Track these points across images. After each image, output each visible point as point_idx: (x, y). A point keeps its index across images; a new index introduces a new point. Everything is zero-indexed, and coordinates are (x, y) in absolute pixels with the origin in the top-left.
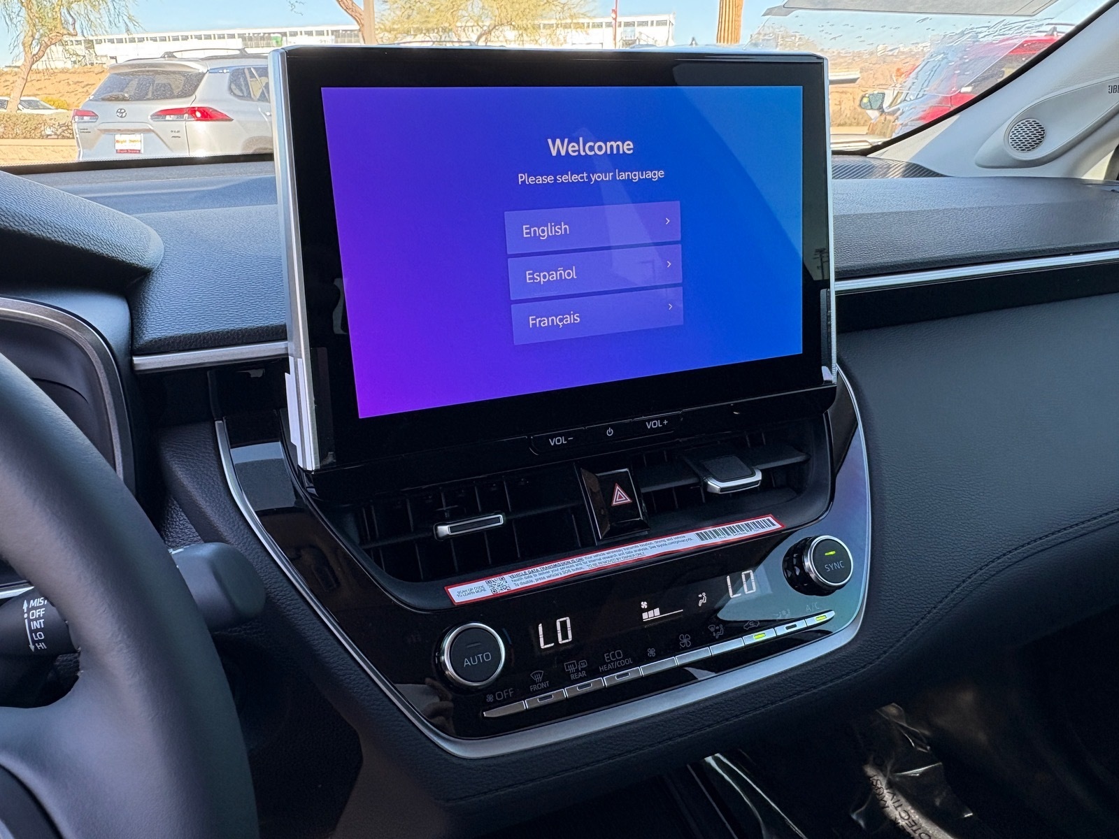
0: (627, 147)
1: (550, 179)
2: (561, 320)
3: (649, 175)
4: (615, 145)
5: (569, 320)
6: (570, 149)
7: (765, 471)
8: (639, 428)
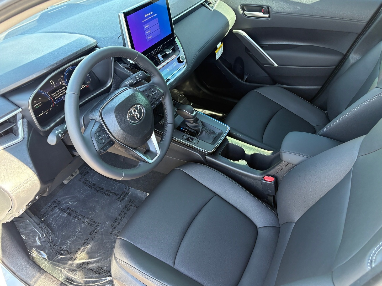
7: (171, 49)
8: (160, 48)
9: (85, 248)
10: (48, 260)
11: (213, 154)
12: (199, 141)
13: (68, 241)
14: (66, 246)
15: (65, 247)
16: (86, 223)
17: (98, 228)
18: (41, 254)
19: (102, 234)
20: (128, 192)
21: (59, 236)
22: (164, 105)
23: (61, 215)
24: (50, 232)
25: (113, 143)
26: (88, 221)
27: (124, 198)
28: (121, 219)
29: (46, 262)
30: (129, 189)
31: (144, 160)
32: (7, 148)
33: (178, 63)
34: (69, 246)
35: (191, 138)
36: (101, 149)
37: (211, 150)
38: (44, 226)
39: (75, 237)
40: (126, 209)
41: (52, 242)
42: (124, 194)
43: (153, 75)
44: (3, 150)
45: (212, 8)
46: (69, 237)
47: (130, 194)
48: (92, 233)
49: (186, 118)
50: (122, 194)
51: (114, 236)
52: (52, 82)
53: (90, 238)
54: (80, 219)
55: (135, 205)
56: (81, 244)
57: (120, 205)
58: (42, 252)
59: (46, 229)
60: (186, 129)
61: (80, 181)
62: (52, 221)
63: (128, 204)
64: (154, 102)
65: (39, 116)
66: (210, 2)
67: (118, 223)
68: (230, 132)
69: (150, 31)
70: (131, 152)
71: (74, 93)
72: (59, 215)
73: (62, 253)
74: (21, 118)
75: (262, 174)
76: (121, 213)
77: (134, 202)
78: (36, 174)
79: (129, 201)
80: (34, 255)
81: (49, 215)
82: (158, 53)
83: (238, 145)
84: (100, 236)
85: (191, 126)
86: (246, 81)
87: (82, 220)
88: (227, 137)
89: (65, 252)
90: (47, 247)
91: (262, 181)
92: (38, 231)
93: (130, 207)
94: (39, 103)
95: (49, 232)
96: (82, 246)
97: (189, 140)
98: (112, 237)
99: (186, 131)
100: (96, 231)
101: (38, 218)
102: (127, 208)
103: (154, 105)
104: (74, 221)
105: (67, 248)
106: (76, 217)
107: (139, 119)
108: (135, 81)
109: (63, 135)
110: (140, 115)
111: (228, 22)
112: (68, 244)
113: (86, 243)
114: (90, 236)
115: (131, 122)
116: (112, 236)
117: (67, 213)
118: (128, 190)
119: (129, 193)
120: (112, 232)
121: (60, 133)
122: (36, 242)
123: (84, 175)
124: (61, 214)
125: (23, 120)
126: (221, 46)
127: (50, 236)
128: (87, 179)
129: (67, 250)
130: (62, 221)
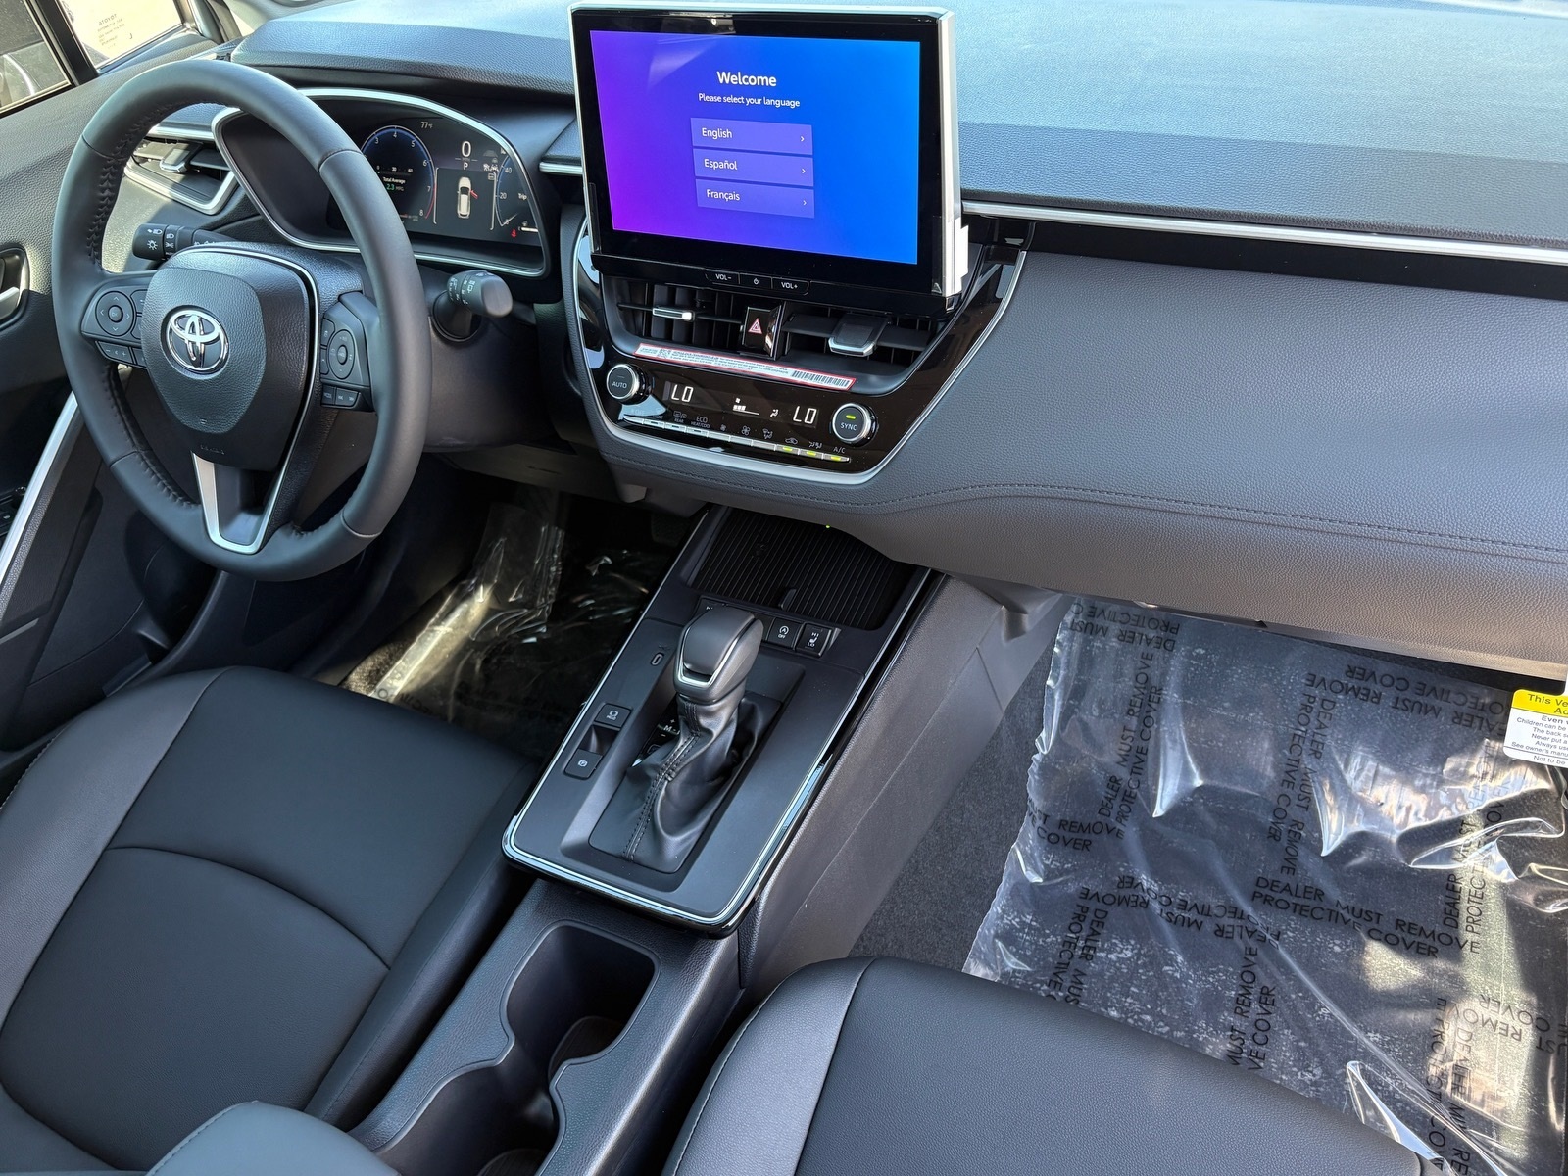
0: (772, 81)
1: (719, 99)
2: (727, 196)
3: (788, 103)
4: (763, 79)
5: (732, 197)
6: (732, 80)
107: (193, 362)
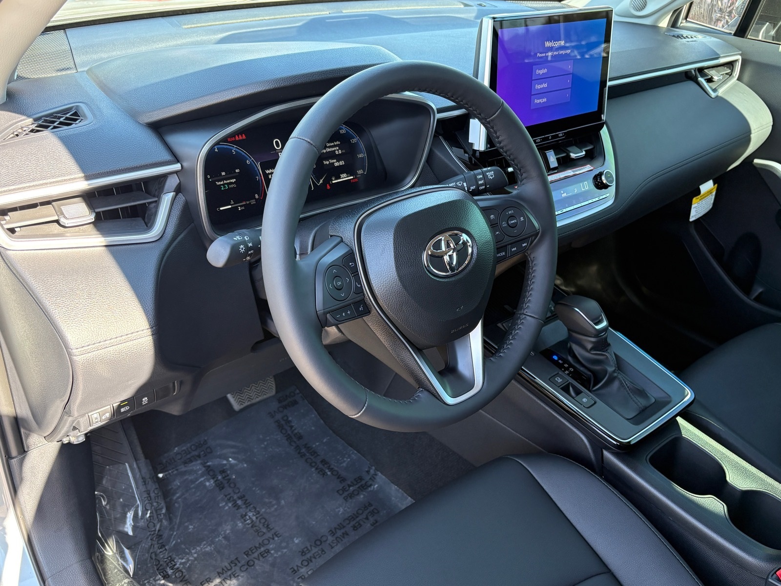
7: (585, 151)
8: (557, 136)
9: (224, 583)
10: (133, 578)
11: (626, 451)
12: (595, 403)
13: (192, 548)
14: (183, 561)
15: (180, 561)
16: (247, 522)
17: (271, 545)
18: (123, 557)
19: (273, 565)
20: (370, 482)
21: (178, 529)
22: (529, 264)
23: (201, 481)
24: (164, 511)
25: (367, 311)
26: (254, 518)
27: (356, 493)
28: (331, 544)
29: (126, 581)
30: (374, 476)
31: (432, 389)
32: (115, 248)
33: (593, 187)
34: (190, 562)
35: (574, 388)
36: (329, 312)
37: (625, 437)
38: (156, 492)
39: (210, 545)
40: (352, 523)
41: (160, 536)
42: (359, 484)
43: (524, 175)
44: (104, 248)
45: (715, 90)
46: (199, 541)
47: (374, 488)
48: (251, 551)
49: (575, 330)
50: (355, 483)
51: (300, 580)
52: (277, 142)
53: (243, 562)
54: (239, 506)
55: (377, 522)
56: (217, 570)
57: (341, 508)
58: (127, 552)
59: (157, 500)
60: (566, 361)
61: (272, 417)
62: (179, 487)
63: (360, 512)
64: (506, 246)
65: (221, 209)
66: (712, 78)
67: (320, 552)
68: (689, 409)
69: (545, 85)
70: (404, 355)
71: (309, 140)
72: (197, 479)
73: (168, 574)
74: (173, 190)
75: (770, 559)
76: (337, 530)
77: (376, 511)
78: (152, 328)
79: (366, 506)
80: (109, 552)
81: (177, 470)
82: (548, 148)
83: (707, 449)
84: (267, 568)
85: (580, 354)
86: (758, 299)
87: (241, 510)
88: (679, 419)
89: (177, 574)
90: (143, 545)
91: (770, 580)
92: (139, 498)
93: (362, 523)
94: (231, 181)
95: (162, 511)
96: (219, 574)
97: (568, 393)
98: (294, 581)
99: (566, 365)
100: (262, 549)
101: (151, 468)
102: (355, 522)
103: (504, 253)
104: (224, 507)
105: (184, 567)
106: (231, 499)
107: (452, 269)
108: (472, 188)
109: (249, 253)
110: (460, 263)
111: (749, 132)
112: (191, 558)
113: (229, 573)
114: (245, 556)
115: (430, 271)
116: (296, 579)
117: (217, 482)
118: (372, 478)
119: (371, 485)
120: (299, 568)
121: (244, 243)
122: (125, 523)
123: (285, 407)
124: (202, 479)
125: (177, 195)
126: (710, 192)
127: (160, 521)
128: (288, 418)
129: (182, 572)
130: (198, 496)
